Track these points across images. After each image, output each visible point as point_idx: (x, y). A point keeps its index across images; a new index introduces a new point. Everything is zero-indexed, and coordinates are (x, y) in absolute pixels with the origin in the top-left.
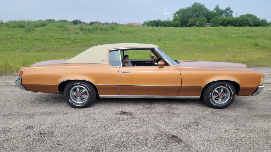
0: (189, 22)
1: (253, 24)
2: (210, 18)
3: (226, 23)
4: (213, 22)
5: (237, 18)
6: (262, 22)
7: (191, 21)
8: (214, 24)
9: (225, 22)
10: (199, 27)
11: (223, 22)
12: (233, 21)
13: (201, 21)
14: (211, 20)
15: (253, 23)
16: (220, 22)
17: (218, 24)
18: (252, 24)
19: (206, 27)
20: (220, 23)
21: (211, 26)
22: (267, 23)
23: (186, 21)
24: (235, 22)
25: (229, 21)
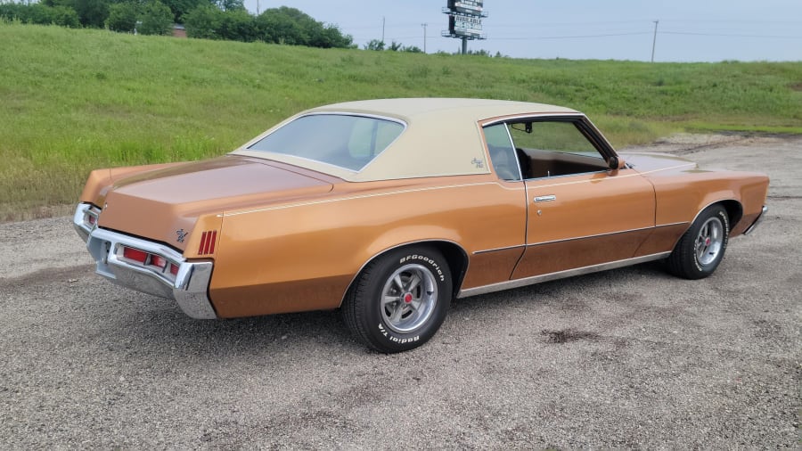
0: (111, 13)
1: (306, 38)
2: (180, 10)
3: (234, 30)
4: (194, 23)
5: (261, 17)
6: (328, 36)
7: (118, 13)
8: (196, 30)
9: (230, 25)
10: (149, 33)
11: (225, 26)
12: (253, 25)
13: (154, 15)
14: (185, 15)
15: (309, 37)
16: (215, 24)
17: (211, 30)
18: (307, 41)
19: (172, 35)
20: (216, 30)
21: (189, 37)
22: (341, 37)
23: (98, 9)
24: (260, 28)
25: (243, 25)
